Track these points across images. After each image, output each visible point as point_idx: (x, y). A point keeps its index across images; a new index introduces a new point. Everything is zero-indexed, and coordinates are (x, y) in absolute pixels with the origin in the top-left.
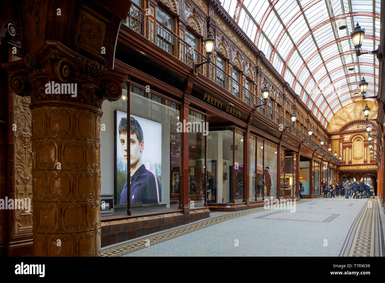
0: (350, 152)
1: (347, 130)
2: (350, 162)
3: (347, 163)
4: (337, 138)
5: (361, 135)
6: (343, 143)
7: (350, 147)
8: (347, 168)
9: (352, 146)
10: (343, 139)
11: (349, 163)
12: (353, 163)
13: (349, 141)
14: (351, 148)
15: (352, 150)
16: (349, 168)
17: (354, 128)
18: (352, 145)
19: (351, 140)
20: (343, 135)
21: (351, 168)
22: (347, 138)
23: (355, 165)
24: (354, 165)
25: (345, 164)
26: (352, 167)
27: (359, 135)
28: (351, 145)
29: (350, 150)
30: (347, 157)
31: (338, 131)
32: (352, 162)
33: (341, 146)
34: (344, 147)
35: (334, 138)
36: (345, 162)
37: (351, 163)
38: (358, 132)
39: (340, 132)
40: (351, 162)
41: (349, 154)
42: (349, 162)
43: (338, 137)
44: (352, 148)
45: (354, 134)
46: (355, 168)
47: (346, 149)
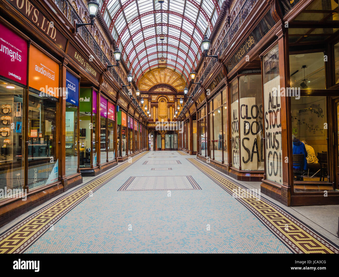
5: (165, 97)
6: (151, 102)
14: (158, 108)
27: (164, 96)
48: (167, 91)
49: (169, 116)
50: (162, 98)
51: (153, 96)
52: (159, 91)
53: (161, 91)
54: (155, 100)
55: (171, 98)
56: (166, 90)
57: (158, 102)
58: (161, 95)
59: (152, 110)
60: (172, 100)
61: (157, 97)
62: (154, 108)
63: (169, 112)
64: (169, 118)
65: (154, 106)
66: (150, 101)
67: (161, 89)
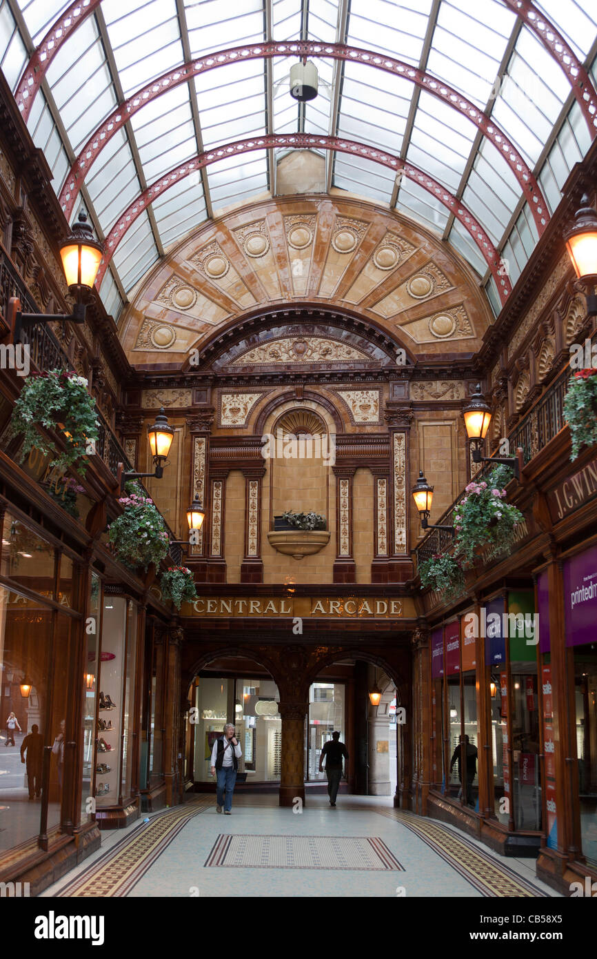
2: (252, 570)
4: (175, 406)
8: (235, 608)
12: (271, 577)
15: (266, 491)
16: (247, 608)
17: (274, 354)
21: (255, 608)
23: (278, 592)
26: (265, 605)
29: (254, 491)
30: (234, 533)
33: (200, 461)
34: (218, 471)
41: (247, 512)
43: (181, 399)
44: (266, 482)
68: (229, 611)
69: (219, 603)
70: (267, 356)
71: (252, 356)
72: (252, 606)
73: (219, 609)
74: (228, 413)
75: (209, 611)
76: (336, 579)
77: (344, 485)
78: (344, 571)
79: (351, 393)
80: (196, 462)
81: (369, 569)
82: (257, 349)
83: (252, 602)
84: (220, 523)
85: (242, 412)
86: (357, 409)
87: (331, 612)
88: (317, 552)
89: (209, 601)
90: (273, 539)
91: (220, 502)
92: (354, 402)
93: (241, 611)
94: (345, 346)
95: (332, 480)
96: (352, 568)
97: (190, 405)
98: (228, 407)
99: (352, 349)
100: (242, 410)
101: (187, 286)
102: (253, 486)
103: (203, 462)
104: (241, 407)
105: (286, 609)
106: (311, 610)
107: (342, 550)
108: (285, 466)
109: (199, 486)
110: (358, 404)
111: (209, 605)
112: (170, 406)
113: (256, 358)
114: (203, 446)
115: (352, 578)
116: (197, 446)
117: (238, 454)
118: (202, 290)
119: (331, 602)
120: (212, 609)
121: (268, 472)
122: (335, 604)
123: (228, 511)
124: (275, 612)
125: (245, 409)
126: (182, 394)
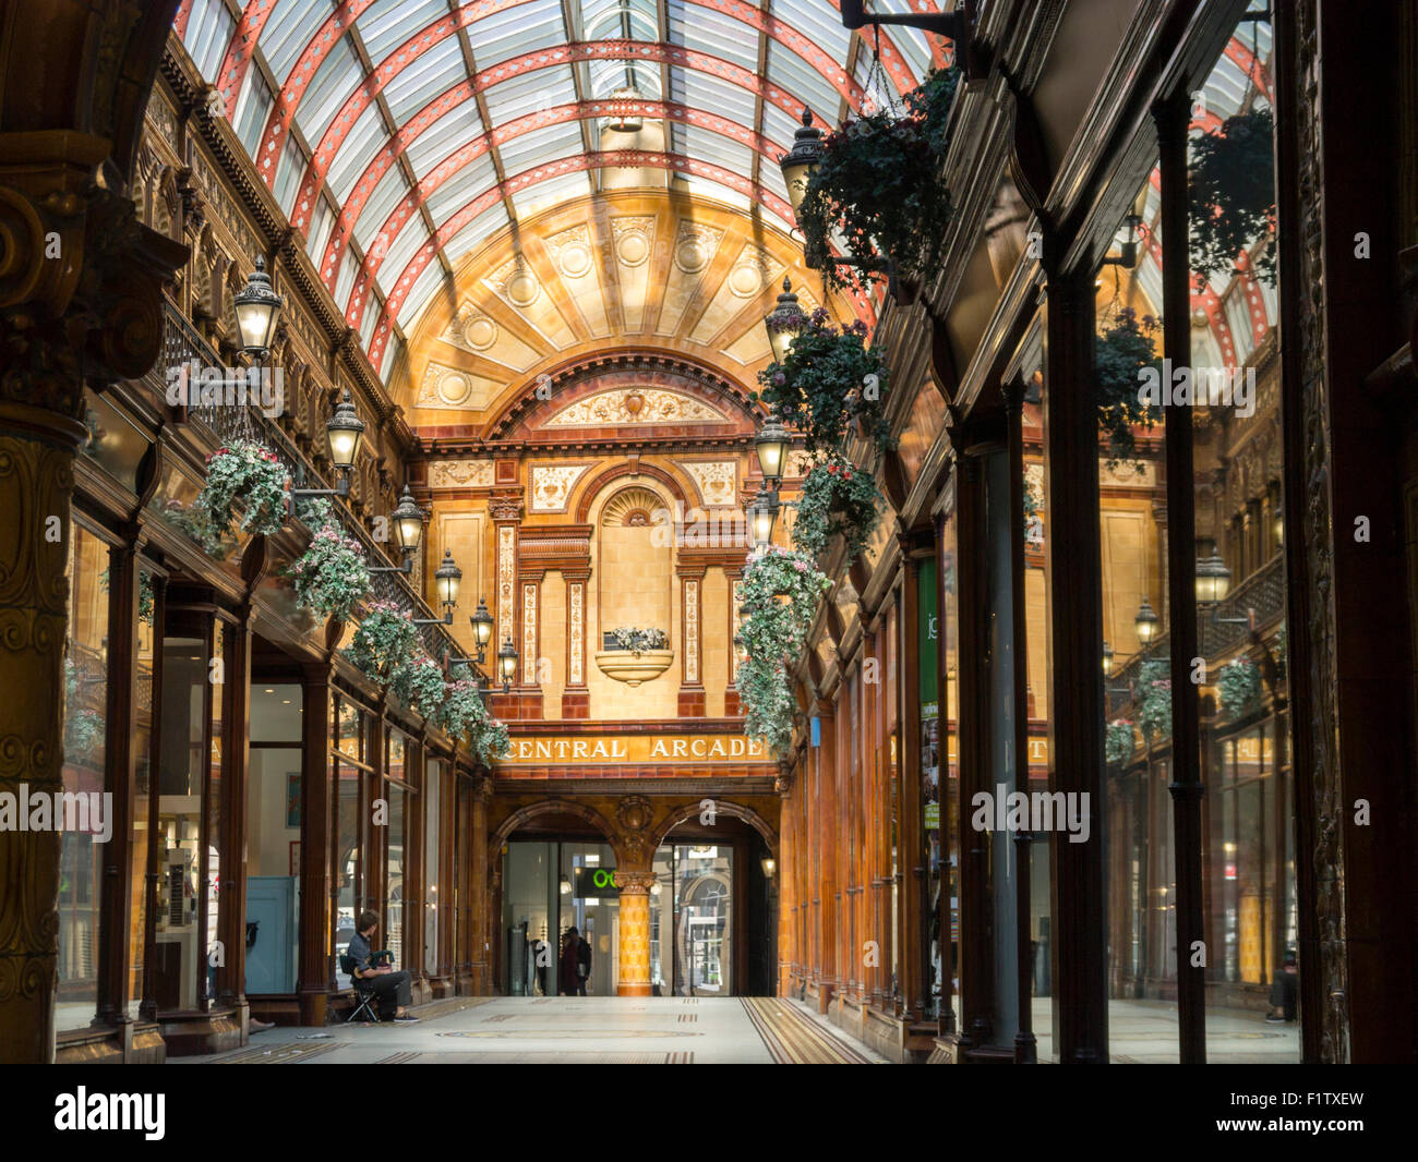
0: (577, 610)
1: (552, 424)
3: (552, 712)
4: (473, 484)
5: (656, 474)
6: (525, 533)
7: (577, 570)
8: (555, 751)
9: (594, 565)
10: (518, 493)
11: (567, 712)
12: (599, 712)
13: (570, 520)
14: (584, 581)
15: (592, 597)
16: (570, 752)
17: (601, 413)
18: (594, 553)
19: (582, 514)
20: (521, 459)
21: (580, 752)
22: (551, 490)
24: (605, 724)
25: (537, 713)
27: (643, 471)
28: (587, 551)
29: (577, 597)
31: (484, 421)
32: (592, 702)
33: (507, 559)
34: (530, 571)
35: (452, 484)
36: (538, 700)
37: (585, 713)
38: (631, 446)
39: (498, 430)
40: (584, 700)
41: (568, 626)
42: (565, 699)
44: (592, 585)
45: (607, 462)
46: (612, 752)
47: (545, 587)
48: (674, 418)
49: (692, 660)
50: (626, 482)
51: (539, 473)
52: (595, 421)
53: (617, 418)
54: (560, 505)
55: (717, 485)
56: (669, 410)
57: (585, 532)
58: (620, 460)
59: (529, 612)
60: (731, 500)
61: (580, 479)
62: (553, 581)
63: (692, 625)
64: (692, 677)
65: (552, 565)
66: (509, 523)
67: (618, 396)
68: (548, 755)
69: (535, 745)
70: (592, 416)
71: (572, 415)
72: (576, 748)
73: (535, 754)
74: (542, 492)
75: (522, 756)
76: (682, 712)
77: (692, 589)
78: (691, 700)
79: (699, 465)
80: (502, 560)
81: (722, 698)
82: (578, 405)
83: (576, 743)
84: (534, 640)
85: (560, 492)
86: (708, 486)
87: (675, 754)
88: (657, 677)
89: (522, 744)
90: (602, 661)
91: (533, 612)
92: (704, 478)
93: (562, 755)
94: (692, 401)
95: (676, 582)
96: (701, 698)
97: (492, 483)
98: (542, 485)
99: (701, 406)
100: (560, 490)
101: (485, 317)
102: (576, 591)
103: (511, 560)
104: (559, 484)
105: (619, 751)
106: (651, 752)
107: (688, 674)
108: (615, 562)
109: (506, 592)
110: (709, 480)
111: (523, 749)
112: (465, 485)
113: (577, 417)
114: (511, 539)
115: (700, 710)
116: (502, 539)
117: (556, 550)
118: (504, 323)
119: (675, 742)
120: (526, 753)
121: (595, 572)
122: (680, 744)
123: (544, 624)
124: (605, 755)
125: (564, 488)
126: (481, 468)
